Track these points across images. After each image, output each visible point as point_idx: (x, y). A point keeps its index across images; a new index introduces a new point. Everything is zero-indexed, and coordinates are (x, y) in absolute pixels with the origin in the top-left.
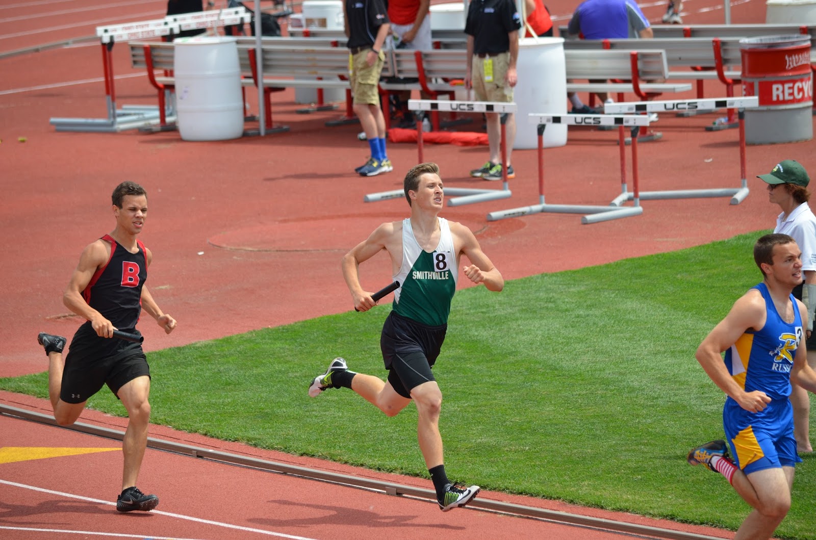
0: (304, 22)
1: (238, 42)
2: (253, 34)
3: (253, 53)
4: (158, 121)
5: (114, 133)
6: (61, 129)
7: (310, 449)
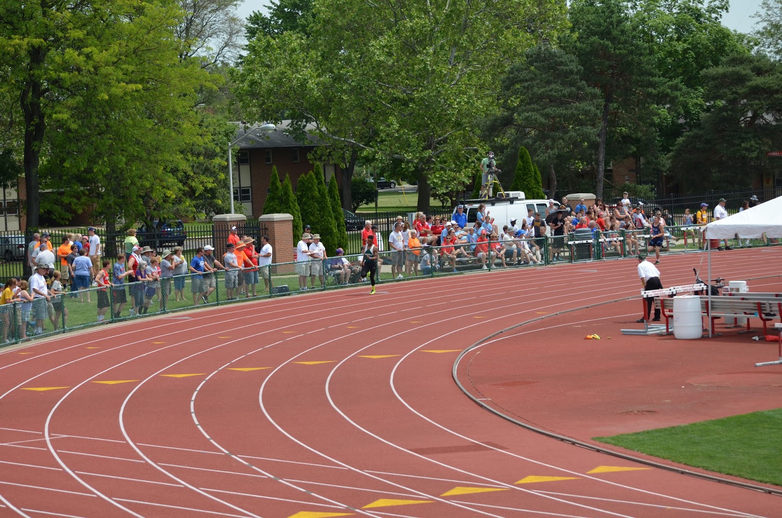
0: (729, 290)
1: (701, 298)
2: (707, 294)
3: (707, 302)
4: (665, 331)
5: (647, 335)
6: (625, 334)
7: (731, 472)
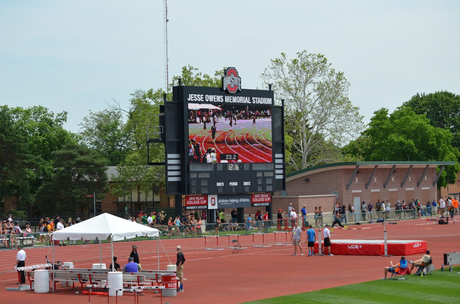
0: (64, 267)
1: (49, 271)
2: (52, 269)
3: (52, 273)
4: (30, 289)
5: (20, 291)
6: (8, 290)
